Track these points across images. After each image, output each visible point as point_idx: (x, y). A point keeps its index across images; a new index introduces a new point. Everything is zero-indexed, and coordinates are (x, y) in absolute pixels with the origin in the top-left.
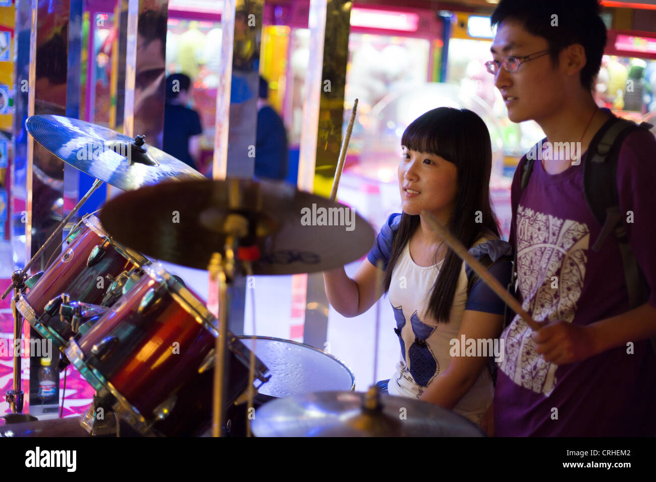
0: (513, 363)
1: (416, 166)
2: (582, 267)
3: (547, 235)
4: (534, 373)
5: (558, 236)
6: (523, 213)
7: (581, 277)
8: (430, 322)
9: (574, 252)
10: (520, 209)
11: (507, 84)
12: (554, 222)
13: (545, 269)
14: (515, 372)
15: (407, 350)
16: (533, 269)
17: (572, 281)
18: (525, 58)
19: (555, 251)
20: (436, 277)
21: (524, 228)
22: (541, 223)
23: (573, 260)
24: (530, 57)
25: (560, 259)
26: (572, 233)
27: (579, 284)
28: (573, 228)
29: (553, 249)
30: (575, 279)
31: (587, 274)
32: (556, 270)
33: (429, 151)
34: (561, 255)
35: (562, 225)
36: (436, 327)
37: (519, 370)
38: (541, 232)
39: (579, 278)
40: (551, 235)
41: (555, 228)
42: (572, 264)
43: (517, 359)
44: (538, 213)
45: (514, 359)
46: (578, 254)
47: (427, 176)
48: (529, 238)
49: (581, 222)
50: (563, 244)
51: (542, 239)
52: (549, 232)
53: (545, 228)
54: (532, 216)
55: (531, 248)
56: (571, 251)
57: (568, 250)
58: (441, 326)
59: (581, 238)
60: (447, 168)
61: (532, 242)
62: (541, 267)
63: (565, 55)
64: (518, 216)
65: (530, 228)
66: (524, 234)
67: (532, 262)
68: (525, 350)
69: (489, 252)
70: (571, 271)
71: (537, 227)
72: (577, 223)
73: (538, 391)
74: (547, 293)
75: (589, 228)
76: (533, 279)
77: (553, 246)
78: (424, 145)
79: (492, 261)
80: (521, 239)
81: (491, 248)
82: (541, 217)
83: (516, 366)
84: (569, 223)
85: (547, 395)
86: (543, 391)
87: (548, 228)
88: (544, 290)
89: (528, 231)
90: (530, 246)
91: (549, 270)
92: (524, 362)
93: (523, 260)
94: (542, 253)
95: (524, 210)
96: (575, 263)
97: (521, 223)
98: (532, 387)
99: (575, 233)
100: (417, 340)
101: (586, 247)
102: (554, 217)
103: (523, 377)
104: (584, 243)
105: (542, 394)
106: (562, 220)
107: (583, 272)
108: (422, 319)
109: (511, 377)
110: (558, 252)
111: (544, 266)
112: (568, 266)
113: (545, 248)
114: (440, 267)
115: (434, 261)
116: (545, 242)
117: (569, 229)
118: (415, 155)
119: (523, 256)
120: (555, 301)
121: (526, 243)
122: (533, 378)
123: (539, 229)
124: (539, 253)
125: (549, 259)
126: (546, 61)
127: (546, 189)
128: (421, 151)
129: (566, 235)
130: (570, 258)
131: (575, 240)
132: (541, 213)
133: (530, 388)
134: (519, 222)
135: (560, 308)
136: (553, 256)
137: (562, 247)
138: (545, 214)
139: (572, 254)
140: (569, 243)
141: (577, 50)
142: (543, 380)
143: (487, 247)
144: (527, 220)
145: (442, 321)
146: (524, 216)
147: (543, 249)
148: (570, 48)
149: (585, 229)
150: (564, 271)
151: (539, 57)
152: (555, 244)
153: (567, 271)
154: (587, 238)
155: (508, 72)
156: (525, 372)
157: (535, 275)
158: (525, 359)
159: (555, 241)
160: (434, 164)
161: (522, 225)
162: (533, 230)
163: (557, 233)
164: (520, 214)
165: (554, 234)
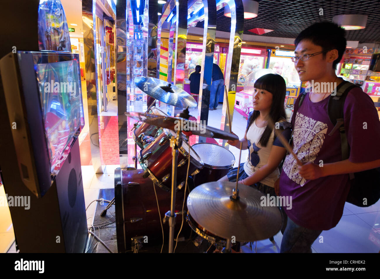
0: (288, 170)
1: (258, 94)
2: (322, 140)
3: (309, 126)
4: (297, 176)
5: (313, 127)
6: (299, 115)
7: (321, 144)
8: (259, 146)
9: (320, 134)
10: (298, 113)
11: (302, 65)
12: (312, 121)
13: (306, 138)
14: (289, 174)
15: (250, 154)
16: (300, 137)
17: (317, 145)
18: (312, 54)
19: (311, 132)
20: (263, 131)
21: (299, 121)
22: (306, 121)
23: (319, 137)
24: (314, 54)
25: (313, 136)
26: (320, 127)
27: (320, 147)
28: (320, 124)
29: (311, 131)
30: (318, 145)
31: (323, 143)
32: (311, 140)
33: (263, 89)
34: (314, 134)
35: (316, 123)
36: (261, 148)
37: (291, 173)
38: (306, 124)
39: (320, 145)
40: (310, 126)
41: (312, 124)
42: (318, 139)
43: (290, 169)
44: (305, 116)
45: (289, 169)
46: (321, 135)
47: (262, 97)
48: (300, 125)
49: (324, 123)
50: (315, 130)
51: (306, 127)
52: (310, 125)
53: (308, 123)
54: (303, 117)
55: (301, 129)
56: (318, 134)
57: (317, 133)
58: (263, 148)
59: (323, 129)
60: (269, 95)
61: (301, 127)
62: (304, 137)
63: (329, 53)
64: (296, 116)
65: (302, 122)
66: (298, 123)
67: (300, 134)
68: (294, 167)
69: (283, 126)
70: (317, 141)
71: (305, 122)
72: (323, 123)
73: (298, 183)
74: (305, 148)
75: (328, 126)
76: (299, 140)
77: (311, 130)
78: (261, 87)
79: (284, 129)
80: (297, 125)
81: (284, 124)
82: (307, 118)
83: (289, 172)
84: (319, 123)
85: (302, 185)
86: (300, 183)
87: (309, 123)
88: (304, 146)
89: (300, 122)
90: (300, 128)
91: (308, 139)
92: (293, 171)
93: (296, 132)
94: (306, 132)
95: (299, 114)
96: (319, 138)
97: (298, 119)
98: (296, 181)
99: (321, 127)
100: (254, 151)
101: (325, 133)
102: (313, 119)
103: (292, 177)
104: (325, 131)
105: (299, 185)
106: (316, 121)
107: (322, 142)
108: (256, 145)
109: (287, 175)
110: (313, 133)
111: (306, 137)
112: (316, 139)
113: (307, 130)
114: (265, 128)
115: (263, 126)
116: (307, 128)
117: (318, 125)
118: (258, 90)
119: (297, 131)
120: (308, 152)
121: (298, 127)
122: (296, 178)
123: (305, 123)
124: (304, 132)
125: (308, 135)
126: (320, 56)
127: (310, 108)
128: (260, 89)
129: (317, 127)
130: (317, 136)
131: (321, 130)
132: (307, 117)
133: (295, 181)
134: (297, 118)
135: (310, 155)
136: (310, 134)
137: (315, 131)
138: (308, 117)
139: (318, 135)
140: (318, 130)
141: (335, 52)
142: (301, 180)
143: (283, 124)
144: (301, 118)
145: (264, 146)
146: (299, 116)
147: (306, 130)
148: (331, 51)
149: (326, 126)
150: (314, 141)
151: (318, 54)
152: (312, 130)
153: (316, 141)
154: (326, 129)
155: (302, 61)
156: (293, 175)
157: (300, 139)
158: (294, 170)
159: (312, 128)
160: (265, 93)
161: (298, 120)
162: (303, 122)
163: (313, 125)
164: (297, 115)
165: (312, 126)
